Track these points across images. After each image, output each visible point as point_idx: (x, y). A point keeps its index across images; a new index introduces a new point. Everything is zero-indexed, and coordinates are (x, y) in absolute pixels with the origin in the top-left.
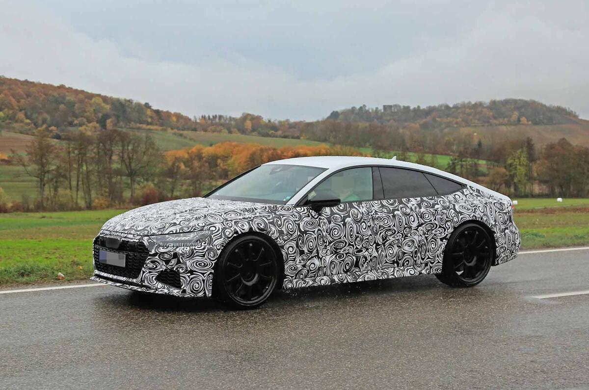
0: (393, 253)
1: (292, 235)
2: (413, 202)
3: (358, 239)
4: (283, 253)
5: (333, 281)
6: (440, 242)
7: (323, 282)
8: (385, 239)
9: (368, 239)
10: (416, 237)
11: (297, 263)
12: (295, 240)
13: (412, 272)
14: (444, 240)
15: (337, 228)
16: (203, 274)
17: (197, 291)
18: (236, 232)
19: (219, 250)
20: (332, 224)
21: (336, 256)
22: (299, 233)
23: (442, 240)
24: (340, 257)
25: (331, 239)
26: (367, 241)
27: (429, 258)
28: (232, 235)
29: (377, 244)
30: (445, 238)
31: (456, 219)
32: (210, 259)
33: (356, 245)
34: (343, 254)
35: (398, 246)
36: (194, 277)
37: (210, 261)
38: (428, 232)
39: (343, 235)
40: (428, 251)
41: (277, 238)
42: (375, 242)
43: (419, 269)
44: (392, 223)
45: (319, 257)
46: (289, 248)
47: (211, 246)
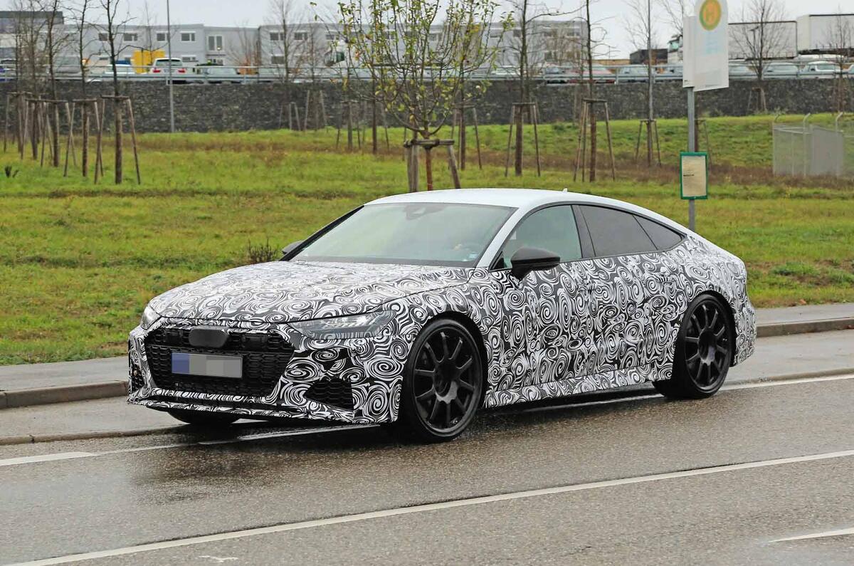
0: (615, 346)
1: (495, 317)
2: (633, 262)
3: (574, 323)
4: (487, 347)
5: (543, 393)
6: (670, 328)
7: (531, 395)
8: (605, 323)
9: (585, 323)
10: (641, 320)
11: (501, 364)
12: (499, 326)
13: (637, 378)
14: (676, 325)
15: (549, 305)
16: (388, 383)
17: (379, 412)
18: (431, 313)
19: (409, 342)
20: (542, 299)
21: (547, 351)
22: (503, 315)
23: (673, 323)
24: (551, 354)
25: (542, 324)
26: (584, 327)
29: (596, 333)
30: (676, 321)
31: (689, 291)
32: (397, 358)
33: (571, 333)
34: (555, 349)
35: (620, 335)
36: (375, 390)
39: (555, 317)
41: (480, 323)
42: (593, 329)
43: (644, 373)
44: (613, 297)
45: (526, 355)
46: (493, 339)
47: (398, 337)
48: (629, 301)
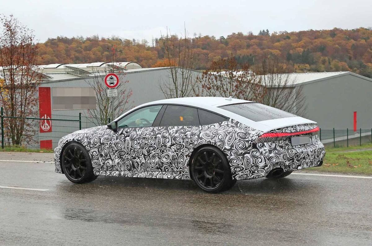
1: (96, 145)
3: (132, 151)
4: (89, 154)
5: (120, 174)
6: (185, 158)
7: (115, 174)
8: (149, 152)
9: (138, 151)
10: (170, 153)
11: (100, 161)
12: (97, 148)
19: (61, 149)
21: (121, 160)
23: (186, 156)
24: (123, 161)
25: (117, 149)
26: (138, 153)
27: (180, 168)
28: (66, 142)
29: (145, 155)
30: (188, 155)
31: (196, 143)
33: (131, 154)
34: (125, 159)
35: (158, 158)
37: (59, 155)
38: (178, 150)
39: (123, 147)
40: (179, 163)
42: (143, 154)
44: (153, 142)
45: (112, 159)
48: (163, 145)
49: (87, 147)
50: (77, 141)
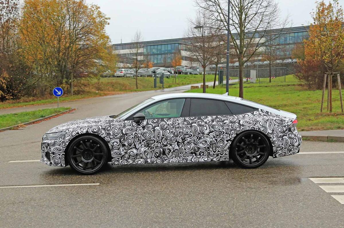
0: (190, 147)
1: (116, 136)
2: (210, 118)
3: (164, 139)
4: (109, 145)
5: (146, 162)
6: (226, 142)
7: (139, 162)
8: (184, 139)
9: (171, 139)
10: (208, 139)
11: (121, 151)
12: (119, 139)
13: (206, 159)
14: (229, 141)
15: (148, 132)
16: (59, 155)
17: (58, 163)
18: (78, 133)
19: (67, 142)
20: (145, 130)
21: (149, 148)
22: (121, 135)
23: (227, 141)
24: (151, 149)
25: (144, 139)
26: (171, 141)
27: (219, 151)
28: (75, 135)
29: (178, 142)
30: (230, 140)
31: (238, 129)
33: (162, 142)
34: (153, 147)
35: (194, 144)
36: (55, 156)
37: (63, 148)
38: (217, 136)
39: (152, 136)
40: (218, 147)
41: (105, 137)
42: (176, 141)
43: (212, 158)
44: (189, 130)
45: (136, 148)
46: (114, 142)
47: (64, 140)
48: (200, 132)
49: (106, 138)
50: (92, 133)
